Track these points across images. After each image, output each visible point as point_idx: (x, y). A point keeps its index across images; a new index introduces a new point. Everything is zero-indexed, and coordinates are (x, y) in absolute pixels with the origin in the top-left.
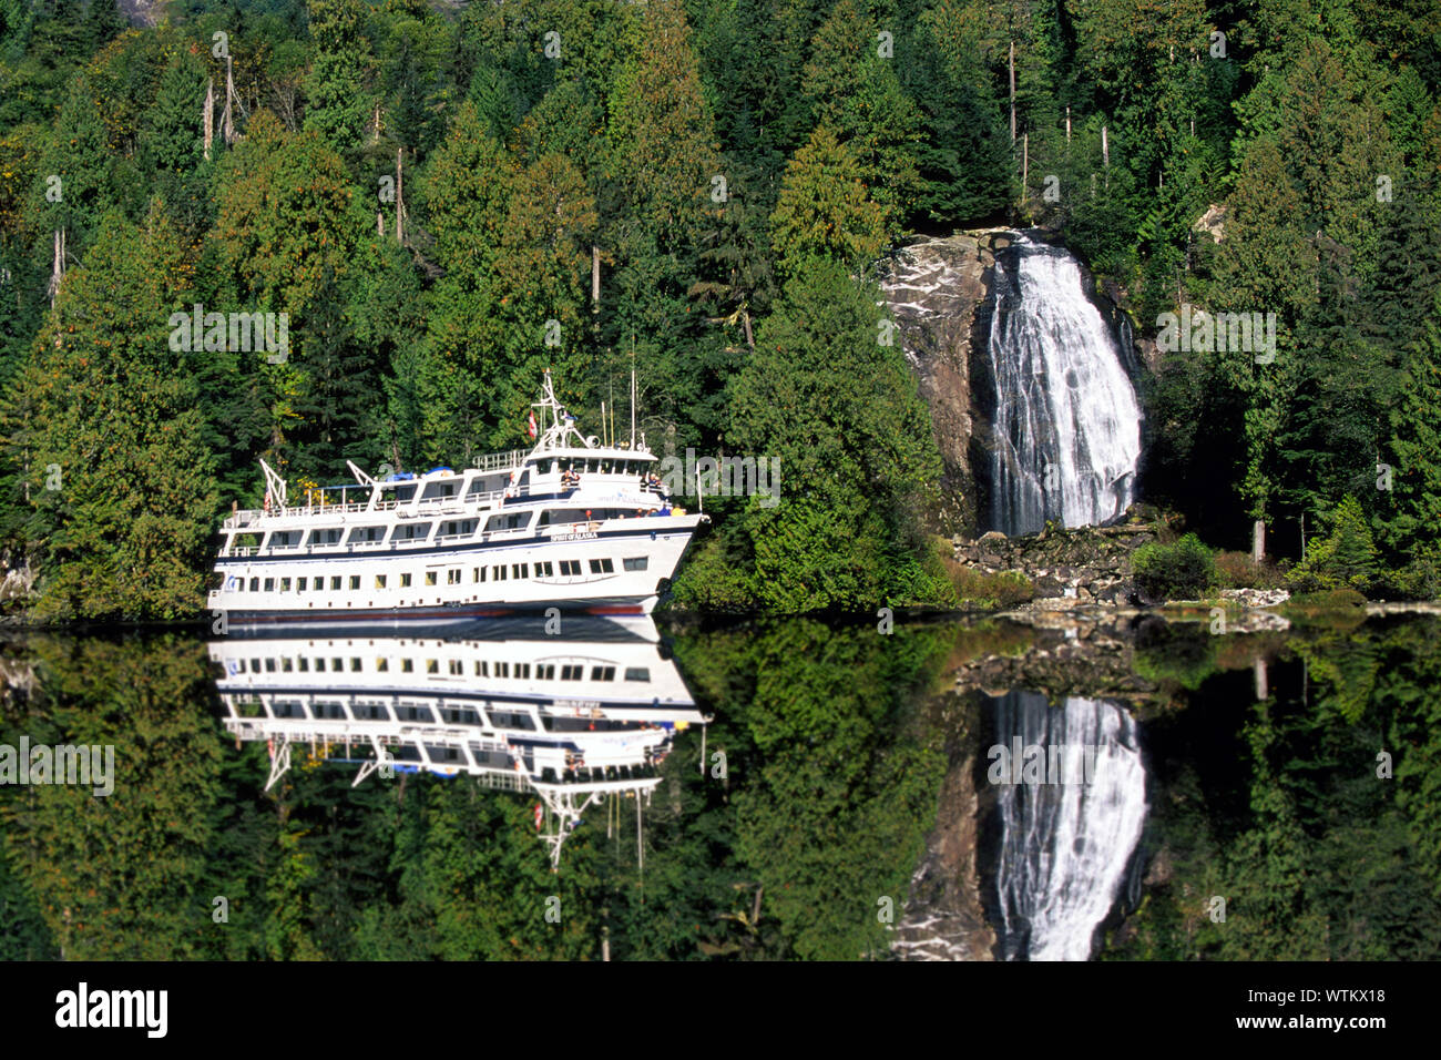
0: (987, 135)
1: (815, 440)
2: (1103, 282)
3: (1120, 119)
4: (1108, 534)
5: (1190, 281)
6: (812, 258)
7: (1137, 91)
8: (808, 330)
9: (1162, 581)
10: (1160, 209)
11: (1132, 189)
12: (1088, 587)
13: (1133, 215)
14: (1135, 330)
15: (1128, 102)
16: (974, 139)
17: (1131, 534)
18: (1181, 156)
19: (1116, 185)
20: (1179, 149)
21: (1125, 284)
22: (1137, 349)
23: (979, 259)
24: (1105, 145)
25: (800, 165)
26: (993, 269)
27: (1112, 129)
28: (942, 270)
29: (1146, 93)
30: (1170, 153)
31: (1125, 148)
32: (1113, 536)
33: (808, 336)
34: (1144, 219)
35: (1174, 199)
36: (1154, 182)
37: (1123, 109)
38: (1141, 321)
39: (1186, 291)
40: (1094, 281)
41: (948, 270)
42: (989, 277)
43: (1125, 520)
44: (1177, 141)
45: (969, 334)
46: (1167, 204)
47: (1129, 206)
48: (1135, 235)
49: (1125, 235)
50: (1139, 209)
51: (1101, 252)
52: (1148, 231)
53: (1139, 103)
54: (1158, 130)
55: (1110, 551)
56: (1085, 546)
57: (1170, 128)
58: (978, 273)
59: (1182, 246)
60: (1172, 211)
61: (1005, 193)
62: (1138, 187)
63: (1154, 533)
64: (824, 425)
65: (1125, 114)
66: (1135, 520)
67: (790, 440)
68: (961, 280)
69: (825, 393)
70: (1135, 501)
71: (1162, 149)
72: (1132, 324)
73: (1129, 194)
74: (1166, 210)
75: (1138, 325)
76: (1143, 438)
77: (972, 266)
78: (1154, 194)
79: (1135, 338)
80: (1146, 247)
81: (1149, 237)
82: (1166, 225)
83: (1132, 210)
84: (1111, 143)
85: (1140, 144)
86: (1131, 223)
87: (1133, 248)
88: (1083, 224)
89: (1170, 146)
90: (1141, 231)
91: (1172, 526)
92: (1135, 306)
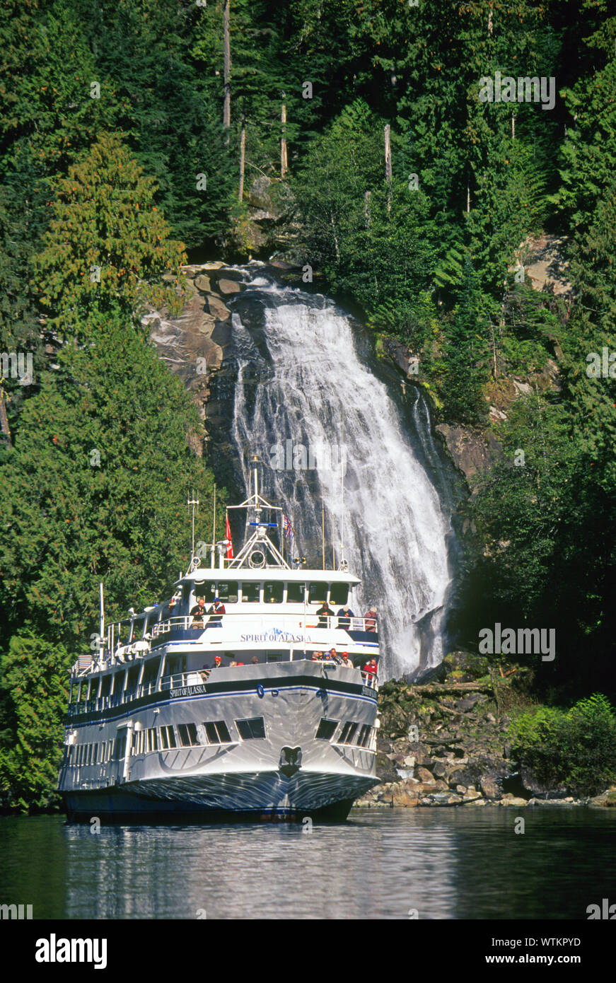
0: (197, 130)
1: (103, 566)
2: (386, 343)
3: (407, 113)
4: (425, 694)
5: (507, 342)
6: (97, 316)
7: (434, 74)
8: (94, 414)
9: (557, 760)
10: (467, 242)
11: (425, 212)
12: (430, 767)
13: (429, 252)
14: (433, 411)
15: (420, 90)
16: (181, 136)
17: (456, 694)
18: (499, 167)
19: (404, 208)
20: (499, 157)
21: (417, 345)
22: (438, 437)
23: (207, 309)
24: (388, 150)
25: (77, 187)
26: (229, 323)
27: (397, 129)
28: (157, 323)
29: (447, 78)
30: (485, 163)
31: (415, 155)
32: (433, 696)
33: (96, 423)
34: (442, 255)
35: (489, 228)
36: (457, 203)
37: (414, 98)
38: (442, 396)
39: (504, 356)
40: (373, 341)
41: (164, 324)
42: (224, 333)
43: (441, 674)
44: (495, 147)
45: (203, 415)
46: (479, 236)
47: (422, 236)
48: (429, 279)
49: (416, 277)
50: (435, 241)
51: (382, 301)
52: (452, 273)
53: (438, 92)
54: (470, 130)
55: (433, 717)
56: (398, 710)
57: (486, 128)
58: (207, 329)
59: (498, 294)
60: (486, 244)
61: (222, 215)
62: (433, 211)
63: (490, 693)
64: (119, 544)
65: (414, 107)
66: (457, 674)
67: (71, 565)
68: (185, 338)
69: (122, 501)
70: (449, 648)
71: (474, 158)
72: (430, 402)
73: (421, 220)
74: (477, 243)
75: (439, 404)
76: (453, 560)
77: (197, 318)
78: (459, 220)
79: (434, 423)
80: (447, 296)
81: (453, 281)
82: (478, 264)
83: (425, 242)
84: (395, 148)
85: (435, 149)
86: (426, 261)
87: (426, 296)
88: (358, 263)
89: (484, 151)
90: (439, 273)
91: (515, 684)
92: (433, 376)
